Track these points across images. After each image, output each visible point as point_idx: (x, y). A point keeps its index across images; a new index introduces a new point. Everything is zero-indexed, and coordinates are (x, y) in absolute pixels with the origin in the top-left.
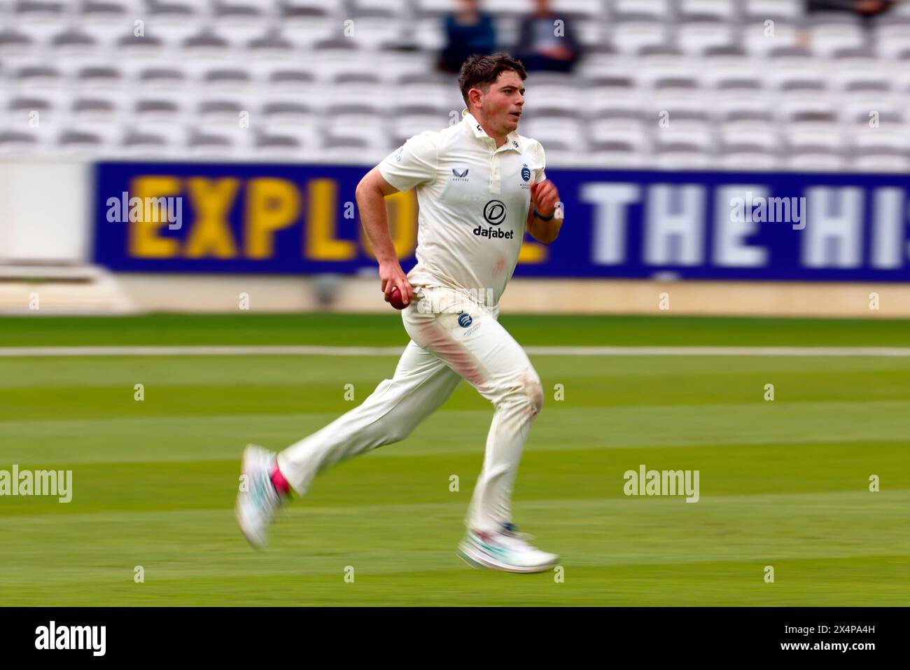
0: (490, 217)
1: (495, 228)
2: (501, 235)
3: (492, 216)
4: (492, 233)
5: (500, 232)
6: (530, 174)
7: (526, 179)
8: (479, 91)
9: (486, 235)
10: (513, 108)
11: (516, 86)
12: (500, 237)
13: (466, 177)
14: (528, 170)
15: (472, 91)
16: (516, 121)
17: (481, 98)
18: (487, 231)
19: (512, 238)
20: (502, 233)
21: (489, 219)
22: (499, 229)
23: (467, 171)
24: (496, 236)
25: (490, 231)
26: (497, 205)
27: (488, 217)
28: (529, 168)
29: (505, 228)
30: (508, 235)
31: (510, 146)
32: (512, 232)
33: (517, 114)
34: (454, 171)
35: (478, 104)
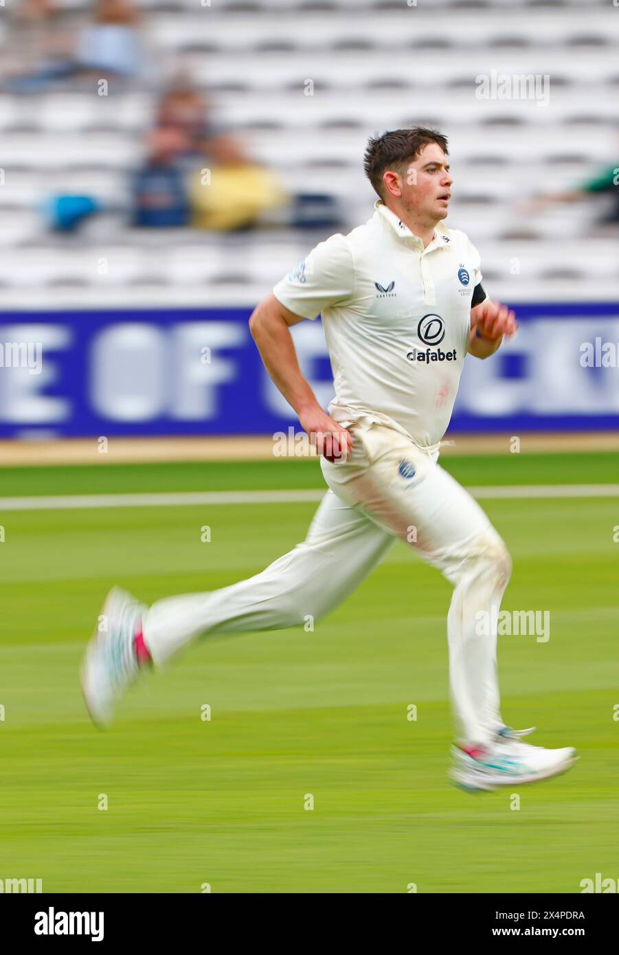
0: (426, 337)
1: (434, 349)
2: (442, 357)
3: (428, 336)
4: (430, 356)
5: (440, 354)
6: (468, 276)
7: (466, 283)
8: (395, 174)
9: (424, 360)
10: (440, 190)
11: (440, 162)
12: (441, 360)
13: (394, 291)
14: (465, 271)
15: (388, 175)
16: (445, 206)
17: (399, 183)
18: (423, 354)
19: (455, 359)
20: (443, 354)
21: (425, 338)
22: (439, 350)
23: (393, 283)
24: (436, 360)
25: (428, 354)
26: (434, 320)
27: (423, 337)
28: (465, 268)
29: (445, 347)
30: (450, 356)
31: (439, 242)
32: (455, 352)
33: (445, 198)
34: (377, 284)
35: (397, 192)
